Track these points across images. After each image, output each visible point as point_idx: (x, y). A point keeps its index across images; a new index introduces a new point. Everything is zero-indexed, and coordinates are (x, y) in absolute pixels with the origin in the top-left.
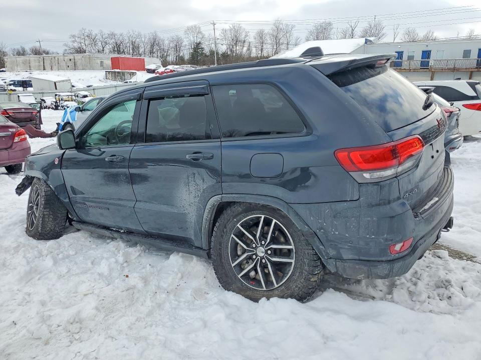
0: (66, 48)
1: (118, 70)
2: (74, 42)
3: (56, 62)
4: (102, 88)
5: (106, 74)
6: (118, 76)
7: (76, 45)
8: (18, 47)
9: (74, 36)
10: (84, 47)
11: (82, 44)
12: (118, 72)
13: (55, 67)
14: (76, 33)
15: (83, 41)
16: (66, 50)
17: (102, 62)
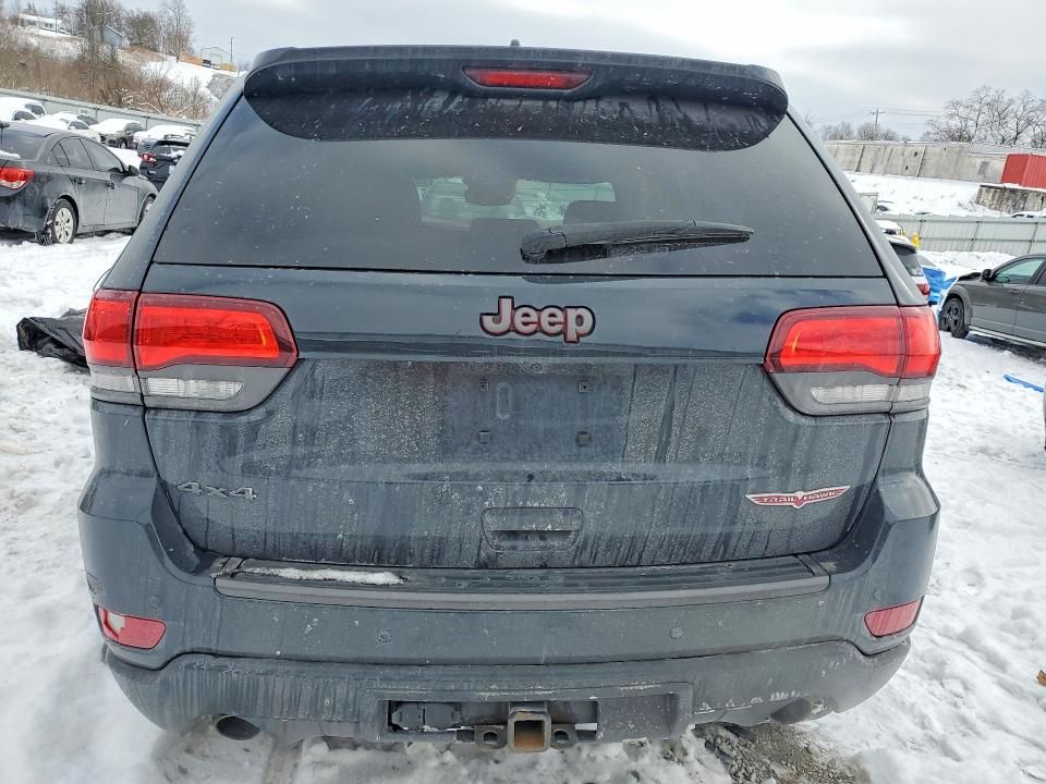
0: (930, 129)
1: (1016, 186)
2: (952, 116)
3: (886, 156)
4: (942, 221)
5: (980, 191)
6: (1008, 199)
7: (955, 123)
8: (836, 123)
9: (956, 104)
10: (972, 131)
11: (970, 123)
12: (1013, 191)
13: (879, 167)
14: (965, 97)
15: (974, 115)
16: (928, 134)
17: (985, 164)
